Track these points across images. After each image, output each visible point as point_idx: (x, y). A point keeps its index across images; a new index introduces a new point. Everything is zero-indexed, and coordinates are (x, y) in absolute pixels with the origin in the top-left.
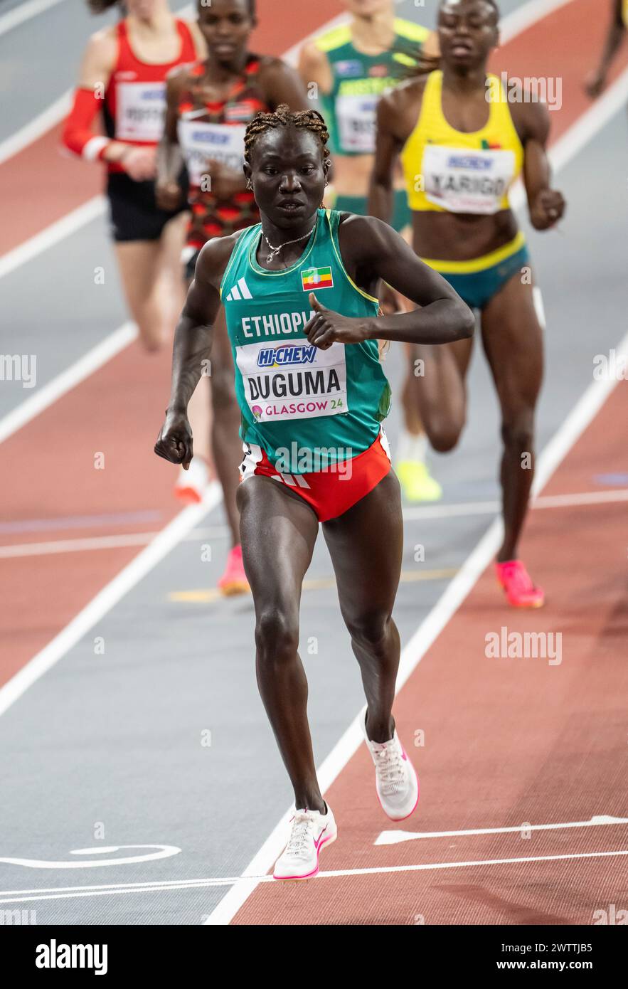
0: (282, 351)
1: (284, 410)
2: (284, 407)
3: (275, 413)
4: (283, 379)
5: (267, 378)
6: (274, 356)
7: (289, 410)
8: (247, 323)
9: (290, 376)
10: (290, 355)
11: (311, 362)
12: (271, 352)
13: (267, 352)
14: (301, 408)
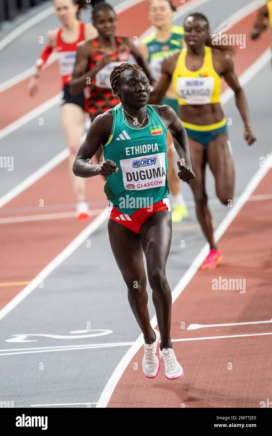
0: (142, 161)
1: (145, 185)
2: (145, 184)
3: (142, 187)
4: (144, 172)
5: (137, 172)
6: (140, 163)
7: (147, 185)
8: (128, 150)
9: (147, 171)
10: (146, 162)
11: (154, 164)
12: (138, 161)
13: (136, 162)
14: (152, 184)
